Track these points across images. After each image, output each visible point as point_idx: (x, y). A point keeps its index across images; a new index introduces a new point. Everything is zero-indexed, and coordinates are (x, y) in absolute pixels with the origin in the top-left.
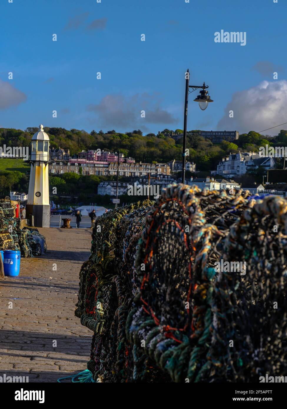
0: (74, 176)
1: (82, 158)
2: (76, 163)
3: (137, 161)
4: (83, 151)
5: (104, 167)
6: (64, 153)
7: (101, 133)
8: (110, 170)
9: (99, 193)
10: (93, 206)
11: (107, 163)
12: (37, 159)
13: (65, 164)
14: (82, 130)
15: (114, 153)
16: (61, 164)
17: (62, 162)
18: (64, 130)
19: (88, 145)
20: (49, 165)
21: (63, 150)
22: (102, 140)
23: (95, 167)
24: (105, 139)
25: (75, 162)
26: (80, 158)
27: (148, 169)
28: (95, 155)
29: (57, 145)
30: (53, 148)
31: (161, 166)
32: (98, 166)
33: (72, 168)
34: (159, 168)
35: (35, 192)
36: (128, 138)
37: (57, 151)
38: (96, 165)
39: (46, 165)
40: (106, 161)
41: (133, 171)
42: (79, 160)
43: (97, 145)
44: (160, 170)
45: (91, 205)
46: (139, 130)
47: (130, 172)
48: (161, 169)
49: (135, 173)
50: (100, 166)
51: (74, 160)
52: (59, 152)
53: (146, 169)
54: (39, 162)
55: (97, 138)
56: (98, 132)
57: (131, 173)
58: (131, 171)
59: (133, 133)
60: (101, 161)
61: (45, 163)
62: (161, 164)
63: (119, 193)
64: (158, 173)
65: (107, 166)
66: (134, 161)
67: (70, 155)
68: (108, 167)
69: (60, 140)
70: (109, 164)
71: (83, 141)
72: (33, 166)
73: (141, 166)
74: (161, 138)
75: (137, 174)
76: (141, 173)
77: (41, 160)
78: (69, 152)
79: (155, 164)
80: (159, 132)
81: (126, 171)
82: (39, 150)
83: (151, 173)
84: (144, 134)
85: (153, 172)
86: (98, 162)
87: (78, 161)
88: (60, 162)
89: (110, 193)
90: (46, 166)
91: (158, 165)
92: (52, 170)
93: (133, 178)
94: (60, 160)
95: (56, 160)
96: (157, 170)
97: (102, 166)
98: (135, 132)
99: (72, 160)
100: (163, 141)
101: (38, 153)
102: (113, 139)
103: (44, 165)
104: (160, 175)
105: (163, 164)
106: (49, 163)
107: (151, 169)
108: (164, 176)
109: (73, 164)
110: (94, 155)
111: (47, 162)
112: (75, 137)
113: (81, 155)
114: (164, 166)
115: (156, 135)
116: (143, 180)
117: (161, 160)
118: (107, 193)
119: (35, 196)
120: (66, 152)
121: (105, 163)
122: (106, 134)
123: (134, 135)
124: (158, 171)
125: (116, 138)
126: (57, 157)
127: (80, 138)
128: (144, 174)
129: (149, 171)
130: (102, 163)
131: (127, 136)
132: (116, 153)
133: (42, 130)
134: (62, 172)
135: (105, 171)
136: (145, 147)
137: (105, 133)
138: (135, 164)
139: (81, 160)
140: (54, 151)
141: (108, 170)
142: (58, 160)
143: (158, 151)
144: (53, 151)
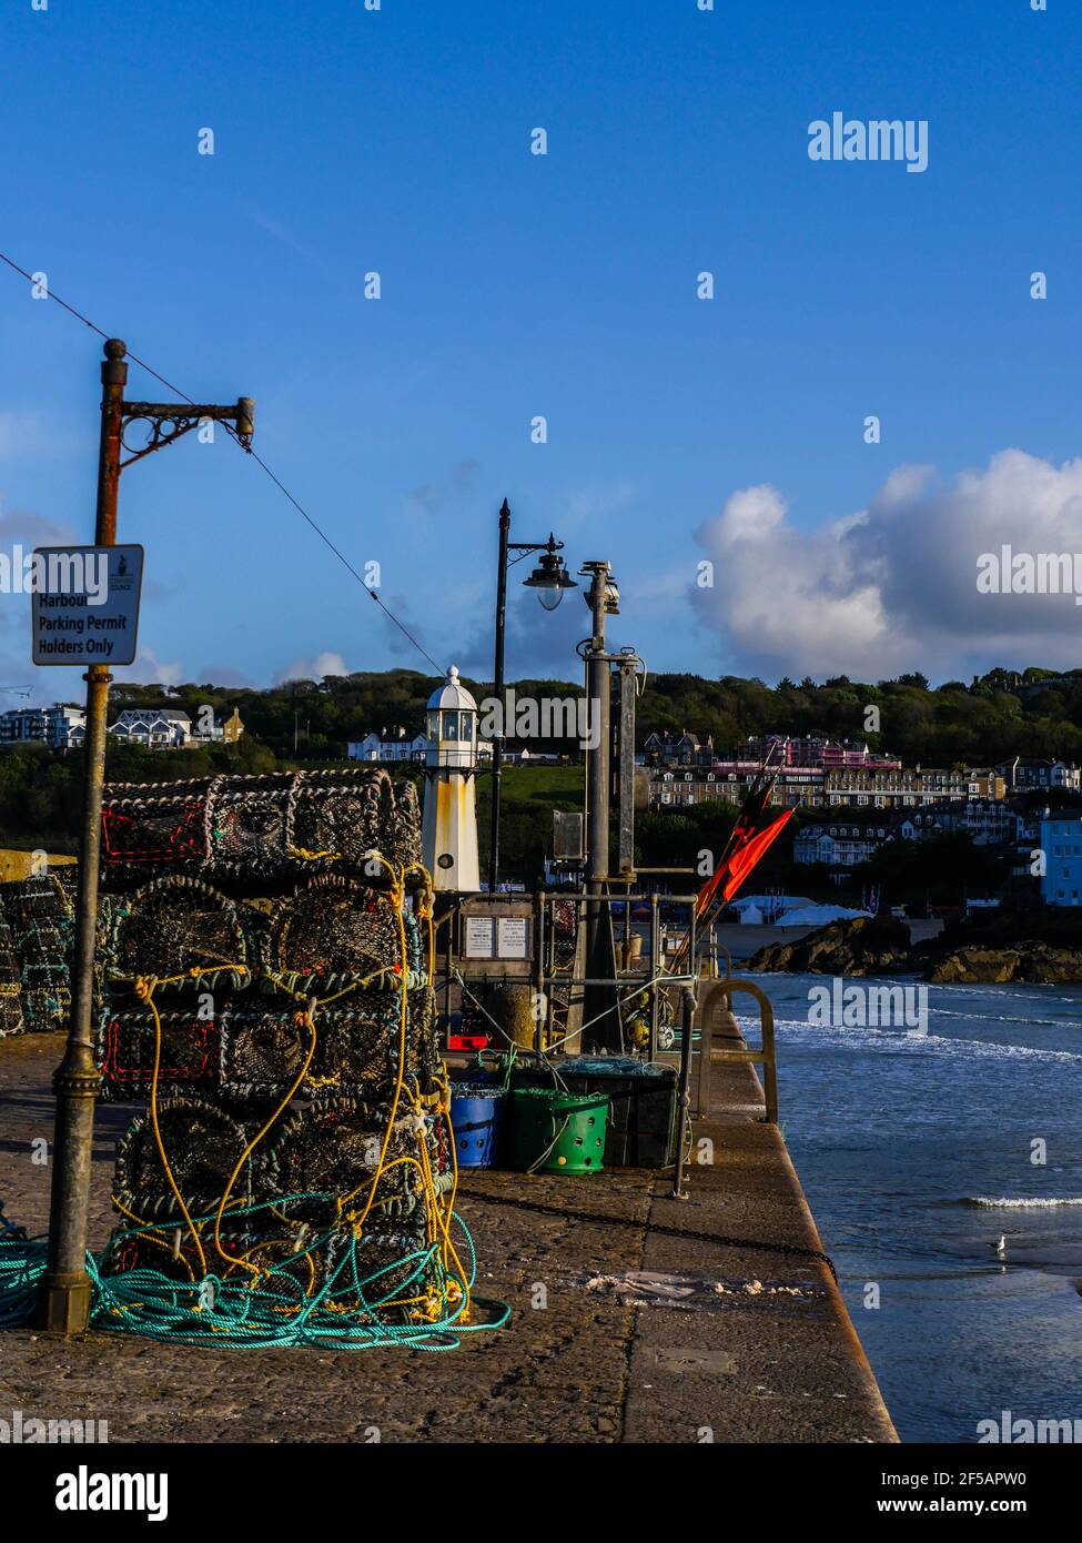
0: (726, 811)
1: (748, 760)
2: (730, 775)
3: (909, 765)
4: (751, 738)
5: (811, 783)
6: (697, 747)
7: (807, 685)
8: (829, 791)
9: (798, 858)
10: (775, 898)
11: (820, 771)
12: (442, 763)
13: (700, 778)
14: (754, 679)
15: (842, 741)
16: (688, 776)
17: (691, 771)
18: (697, 679)
19: (767, 721)
20: (476, 779)
21: (693, 737)
22: (807, 705)
23: (785, 783)
24: (814, 701)
25: (729, 770)
26: (742, 760)
27: (941, 785)
28: (786, 749)
29: (677, 722)
30: (666, 733)
31: (978, 775)
32: (795, 779)
33: (720, 788)
34: (972, 782)
35: (437, 856)
36: (883, 698)
37: (675, 741)
38: (789, 779)
39: (466, 779)
40: (819, 766)
41: (896, 792)
42: (740, 764)
43: (792, 721)
44: (974, 787)
45: (769, 893)
46: (917, 674)
47: (887, 796)
48: (977, 785)
49: (901, 797)
50: (801, 779)
51: (725, 764)
52: (683, 744)
53: (934, 785)
54: (448, 770)
55: (792, 701)
56: (798, 684)
57: (892, 797)
58: (891, 793)
59: (900, 683)
60: (802, 766)
61: (465, 772)
62: (979, 770)
63: (856, 858)
64: (971, 797)
65: (819, 779)
66: (900, 764)
67: (716, 752)
68: (822, 784)
69: (686, 708)
70: (826, 775)
71: (752, 708)
72: (432, 781)
73: (919, 776)
74: (979, 694)
75: (910, 801)
76: (919, 799)
77: (451, 764)
78: (710, 742)
79: (961, 771)
80: (976, 678)
81: (877, 792)
82: (446, 738)
83: (949, 797)
84: (932, 688)
85: (956, 795)
86: (795, 770)
87: (737, 768)
88: (686, 771)
89: (829, 858)
90: (466, 782)
91: (969, 775)
92: (663, 795)
93: (896, 813)
94: (686, 767)
95: (674, 765)
96: (965, 788)
97: (807, 779)
98: (906, 680)
99: (721, 764)
100: (985, 702)
101: (444, 745)
102: (837, 701)
103: (460, 778)
104: (975, 802)
105: (984, 770)
106: (475, 773)
107: (948, 786)
108: (986, 803)
109: (722, 777)
110: (782, 749)
111: (468, 769)
112: (729, 698)
113: (746, 750)
114: (987, 775)
115: (968, 686)
116: (924, 818)
117: (980, 757)
118: (821, 860)
119: (437, 867)
120: (703, 742)
121: (814, 771)
122: (822, 686)
123: (901, 687)
124: (971, 791)
125: (848, 699)
126: (677, 759)
127: (742, 702)
128: (929, 797)
129: (944, 793)
130: (807, 770)
131: (879, 692)
132: (846, 741)
133: (456, 682)
134: (691, 800)
135: (815, 795)
136: (930, 723)
137: (818, 686)
138: (901, 772)
139: (747, 764)
140: (670, 741)
141: (824, 792)
142: (680, 767)
143: (970, 732)
144: (666, 741)
